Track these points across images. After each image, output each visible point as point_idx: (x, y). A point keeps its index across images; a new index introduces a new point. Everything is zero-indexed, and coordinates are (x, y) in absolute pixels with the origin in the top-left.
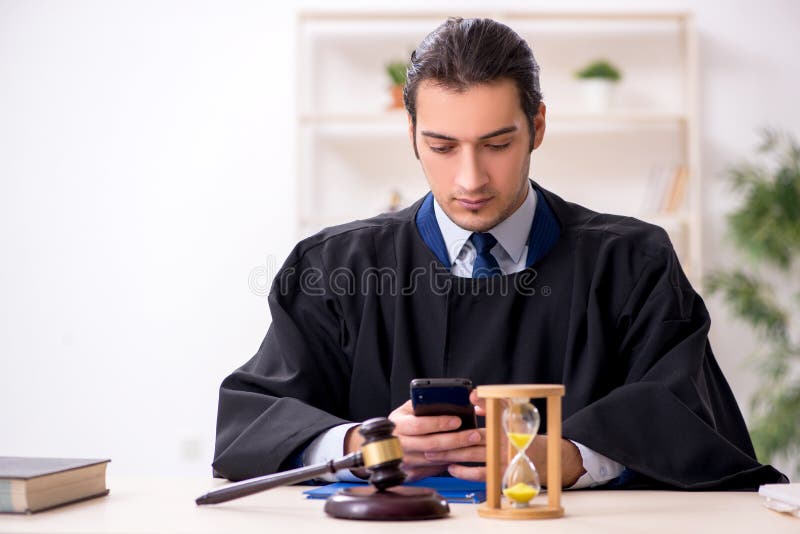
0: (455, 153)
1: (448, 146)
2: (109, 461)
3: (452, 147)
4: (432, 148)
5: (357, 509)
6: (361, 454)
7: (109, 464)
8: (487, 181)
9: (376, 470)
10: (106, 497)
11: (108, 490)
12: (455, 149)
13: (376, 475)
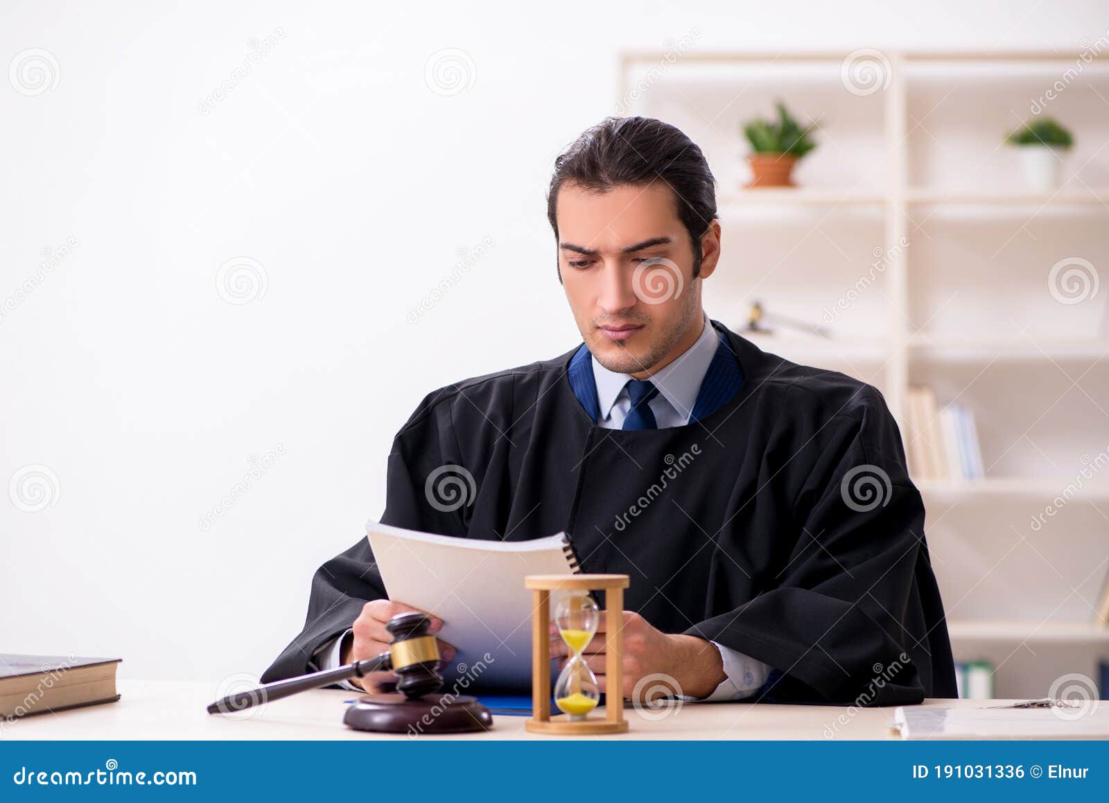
0: (598, 269)
1: (588, 259)
2: (120, 660)
3: (595, 262)
4: (570, 263)
5: (379, 719)
6: (390, 655)
7: (119, 664)
8: (634, 303)
9: (405, 673)
10: (116, 703)
11: (119, 695)
12: (597, 265)
13: (405, 680)
